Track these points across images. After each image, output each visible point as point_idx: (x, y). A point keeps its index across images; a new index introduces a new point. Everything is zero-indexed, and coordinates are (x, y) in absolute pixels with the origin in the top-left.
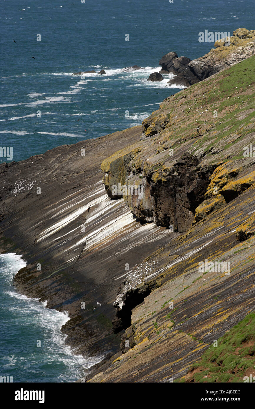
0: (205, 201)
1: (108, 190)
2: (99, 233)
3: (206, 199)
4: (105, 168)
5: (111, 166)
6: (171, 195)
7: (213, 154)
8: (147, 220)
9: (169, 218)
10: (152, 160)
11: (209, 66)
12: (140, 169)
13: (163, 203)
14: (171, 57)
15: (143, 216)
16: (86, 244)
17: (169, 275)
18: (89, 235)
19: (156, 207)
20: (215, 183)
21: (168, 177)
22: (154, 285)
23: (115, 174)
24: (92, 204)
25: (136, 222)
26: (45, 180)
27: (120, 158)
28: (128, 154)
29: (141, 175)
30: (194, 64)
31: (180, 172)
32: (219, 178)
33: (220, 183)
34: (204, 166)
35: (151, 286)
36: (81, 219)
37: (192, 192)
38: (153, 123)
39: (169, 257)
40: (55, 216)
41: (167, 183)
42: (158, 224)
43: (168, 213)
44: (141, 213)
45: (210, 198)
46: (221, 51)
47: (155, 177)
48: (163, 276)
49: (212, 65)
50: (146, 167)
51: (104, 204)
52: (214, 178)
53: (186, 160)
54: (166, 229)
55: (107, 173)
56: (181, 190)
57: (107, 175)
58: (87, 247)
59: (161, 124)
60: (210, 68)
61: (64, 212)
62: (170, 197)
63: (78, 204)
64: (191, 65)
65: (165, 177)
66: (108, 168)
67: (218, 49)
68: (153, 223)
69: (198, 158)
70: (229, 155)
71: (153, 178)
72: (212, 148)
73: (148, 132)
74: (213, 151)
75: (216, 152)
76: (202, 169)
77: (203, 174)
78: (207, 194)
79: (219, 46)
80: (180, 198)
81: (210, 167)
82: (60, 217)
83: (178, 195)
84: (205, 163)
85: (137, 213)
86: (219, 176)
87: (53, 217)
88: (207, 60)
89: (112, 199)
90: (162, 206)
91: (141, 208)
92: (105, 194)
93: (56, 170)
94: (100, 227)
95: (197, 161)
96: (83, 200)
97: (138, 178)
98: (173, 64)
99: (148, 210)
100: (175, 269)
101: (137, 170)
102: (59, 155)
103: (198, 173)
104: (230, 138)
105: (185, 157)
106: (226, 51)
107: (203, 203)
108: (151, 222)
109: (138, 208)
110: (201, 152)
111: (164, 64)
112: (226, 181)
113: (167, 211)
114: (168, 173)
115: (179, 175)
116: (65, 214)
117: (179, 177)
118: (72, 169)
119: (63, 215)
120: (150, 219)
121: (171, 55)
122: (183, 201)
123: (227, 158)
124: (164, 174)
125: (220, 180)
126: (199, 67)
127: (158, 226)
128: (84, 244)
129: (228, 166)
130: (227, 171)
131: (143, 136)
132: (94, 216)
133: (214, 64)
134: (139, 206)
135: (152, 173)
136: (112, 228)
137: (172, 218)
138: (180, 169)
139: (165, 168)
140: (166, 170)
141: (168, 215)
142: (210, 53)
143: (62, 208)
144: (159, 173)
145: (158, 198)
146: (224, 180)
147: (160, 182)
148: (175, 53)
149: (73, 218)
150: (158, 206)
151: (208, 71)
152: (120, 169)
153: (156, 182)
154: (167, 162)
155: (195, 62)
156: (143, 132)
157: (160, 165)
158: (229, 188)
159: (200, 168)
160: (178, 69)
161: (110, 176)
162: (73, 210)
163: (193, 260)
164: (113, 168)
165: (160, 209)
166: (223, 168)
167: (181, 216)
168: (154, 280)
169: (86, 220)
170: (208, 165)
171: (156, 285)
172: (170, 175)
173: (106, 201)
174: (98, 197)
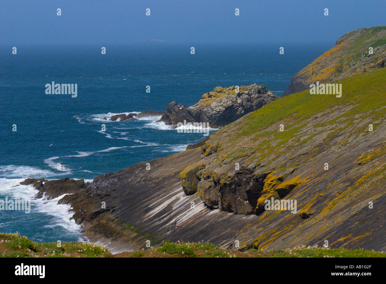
0: (263, 195)
1: (185, 189)
2: (183, 216)
3: (263, 194)
4: (182, 176)
5: (187, 175)
6: (233, 192)
7: (262, 167)
8: (214, 207)
9: (231, 206)
10: (218, 171)
11: (200, 110)
12: (209, 176)
13: (227, 197)
14: (173, 105)
15: (212, 205)
16: (177, 223)
17: (261, 240)
18: (178, 217)
19: (222, 199)
20: (269, 184)
21: (231, 181)
22: (252, 246)
23: (189, 180)
24: (174, 198)
25: (207, 209)
26: (137, 184)
27: (192, 170)
28: (196, 168)
29: (210, 180)
30: (191, 109)
31: (239, 178)
32: (271, 181)
33: (272, 184)
34: (258, 174)
35: (250, 246)
36: (169, 207)
37: (250, 190)
38: (209, 148)
39: (258, 229)
40: (151, 206)
41: (230, 185)
42: (223, 209)
43: (230, 203)
44: (210, 203)
45: (266, 193)
46: (207, 101)
47: (222, 181)
48: (257, 240)
49: (202, 110)
50: (214, 175)
51: (182, 199)
52: (267, 181)
53: (243, 171)
54: (229, 212)
55: (184, 179)
56: (239, 189)
57: (184, 180)
58: (178, 224)
59: (214, 149)
60: (201, 111)
61: (157, 204)
62: (232, 193)
63: (164, 198)
64: (189, 110)
65: (228, 181)
66: (185, 176)
67: (205, 100)
68: (218, 209)
69: (251, 169)
70: (273, 168)
71: (220, 182)
72: (260, 163)
73: (206, 154)
74: (262, 165)
75: (264, 166)
76: (257, 176)
77: (257, 179)
78: (264, 191)
79: (205, 98)
80: (239, 194)
81: (261, 175)
82: (154, 206)
83: (237, 192)
84: (258, 172)
85: (208, 203)
86: (271, 180)
87: (150, 206)
88: (198, 106)
89: (187, 195)
90: (226, 199)
91: (211, 200)
92: (182, 191)
93: (142, 178)
94: (184, 212)
95: (251, 171)
96: (167, 196)
97: (208, 182)
98: (175, 109)
99: (215, 201)
100: (265, 236)
101: (207, 177)
102: (141, 168)
103: (253, 179)
104: (270, 157)
105: (242, 169)
106: (210, 101)
107: (261, 196)
108: (217, 208)
109: (209, 200)
110: (253, 166)
111: (169, 109)
112: (275, 183)
113: (230, 202)
114: (231, 179)
115: (238, 180)
116: (158, 204)
117: (238, 181)
118: (153, 177)
119: (156, 205)
120: (216, 207)
121: (173, 104)
122: (240, 195)
123: (272, 169)
124: (228, 179)
125: (271, 182)
126: (194, 111)
127: (222, 210)
128: (175, 223)
129: (275, 174)
130: (275, 177)
131: (202, 156)
132: (177, 206)
133: (203, 109)
134: (209, 199)
135: (220, 179)
136: (191, 213)
137: (233, 206)
138: (239, 176)
139: (229, 175)
140: (229, 177)
141: (230, 204)
142: (199, 102)
143: (155, 201)
144: (225, 179)
145: (224, 194)
146: (274, 183)
147: (225, 184)
148: (175, 102)
149: (164, 207)
150: (223, 199)
151: (199, 113)
152: (192, 177)
153: (222, 184)
154: (229, 172)
155: (191, 108)
156: (202, 154)
157: (224, 174)
158: (282, 187)
159: (254, 175)
160: (178, 112)
161: (186, 181)
162: (162, 202)
163: (275, 230)
164: (188, 176)
165: (225, 200)
166: (272, 175)
167: (239, 204)
168: (252, 243)
169: (172, 208)
170: (260, 174)
171: (254, 246)
172: (232, 180)
173: (184, 196)
174: (177, 194)
